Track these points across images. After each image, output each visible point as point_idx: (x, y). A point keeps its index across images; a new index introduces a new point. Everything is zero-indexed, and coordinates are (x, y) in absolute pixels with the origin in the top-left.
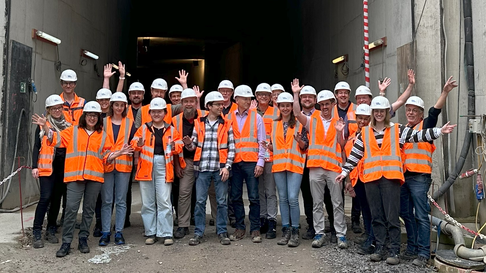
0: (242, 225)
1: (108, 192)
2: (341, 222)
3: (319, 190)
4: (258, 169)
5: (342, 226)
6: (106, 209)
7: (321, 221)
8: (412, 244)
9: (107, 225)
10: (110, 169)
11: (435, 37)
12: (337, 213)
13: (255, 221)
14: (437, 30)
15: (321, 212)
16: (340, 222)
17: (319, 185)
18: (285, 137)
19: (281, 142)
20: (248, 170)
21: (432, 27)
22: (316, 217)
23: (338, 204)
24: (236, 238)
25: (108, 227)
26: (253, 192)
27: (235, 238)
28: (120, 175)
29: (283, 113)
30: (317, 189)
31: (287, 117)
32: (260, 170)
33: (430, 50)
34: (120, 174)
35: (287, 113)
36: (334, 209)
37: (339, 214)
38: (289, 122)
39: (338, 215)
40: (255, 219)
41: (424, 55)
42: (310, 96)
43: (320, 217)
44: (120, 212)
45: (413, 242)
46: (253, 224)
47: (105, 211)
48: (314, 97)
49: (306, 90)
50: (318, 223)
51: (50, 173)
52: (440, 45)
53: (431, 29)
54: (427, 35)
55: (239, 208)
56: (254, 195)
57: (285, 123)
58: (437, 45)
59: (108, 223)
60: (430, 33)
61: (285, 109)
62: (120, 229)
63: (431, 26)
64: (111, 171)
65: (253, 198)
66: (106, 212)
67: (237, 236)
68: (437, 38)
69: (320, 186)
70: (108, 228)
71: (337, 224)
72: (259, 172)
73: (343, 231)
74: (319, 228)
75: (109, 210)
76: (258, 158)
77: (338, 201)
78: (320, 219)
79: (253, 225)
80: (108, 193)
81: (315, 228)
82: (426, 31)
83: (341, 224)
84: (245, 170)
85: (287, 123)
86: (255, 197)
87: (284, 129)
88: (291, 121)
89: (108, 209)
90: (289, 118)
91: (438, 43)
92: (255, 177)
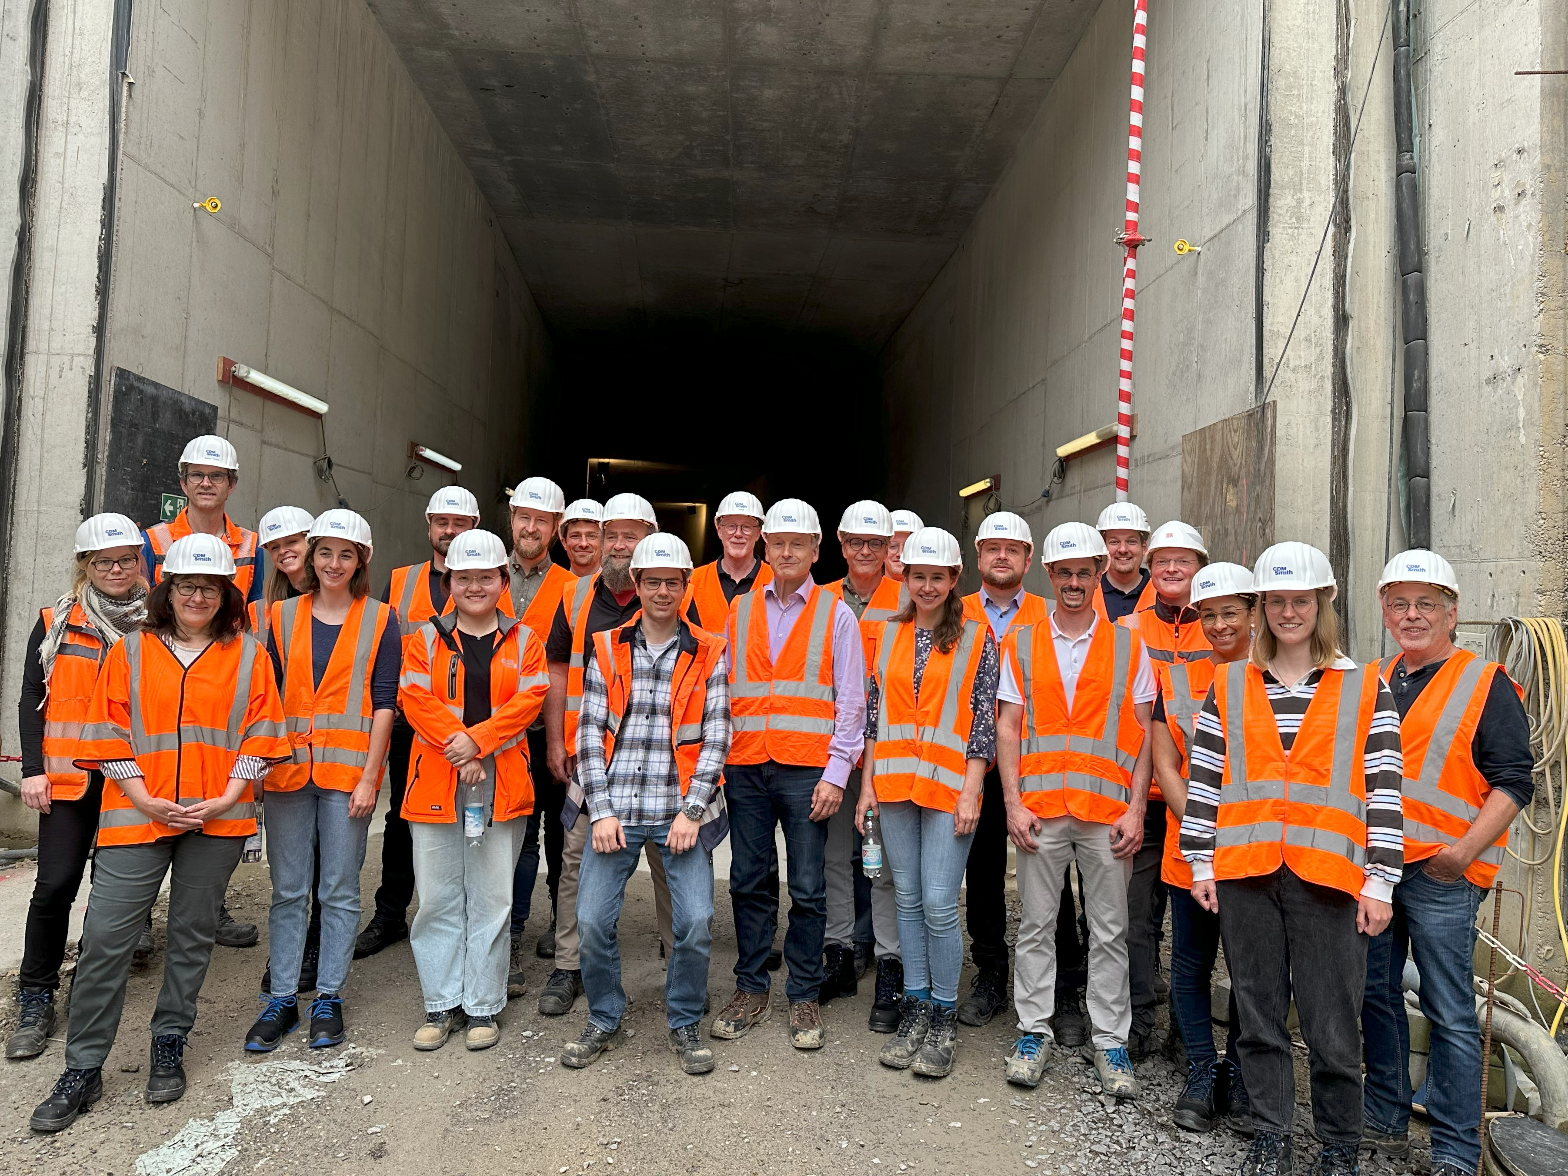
0: (758, 979)
1: (290, 859)
2: (1116, 996)
3: (1048, 879)
4: (823, 795)
5: (1117, 1009)
6: (284, 918)
7: (1041, 985)
8: (1391, 1098)
9: (285, 970)
10: (294, 780)
11: (1316, 397)
12: (1101, 961)
13: (805, 966)
14: (1323, 377)
15: (1046, 954)
16: (1111, 992)
17: (1050, 862)
18: (918, 681)
19: (902, 699)
20: (792, 792)
21: (1310, 368)
22: (1026, 970)
23: (1111, 932)
24: (736, 1029)
25: (291, 978)
26: (807, 873)
27: (731, 1029)
28: (334, 804)
29: (919, 602)
30: (1041, 875)
31: (931, 614)
32: (831, 798)
33: (1301, 434)
34: (333, 798)
35: (931, 602)
36: (1093, 946)
37: (1109, 966)
38: (935, 631)
39: (1105, 970)
40: (804, 962)
41: (1285, 448)
42: (1013, 546)
43: (1041, 971)
44: (332, 928)
45: (1394, 1093)
46: (797, 977)
47: (282, 922)
48: (1022, 552)
49: (999, 527)
50: (1031, 991)
51: (77, 789)
52: (1329, 420)
53: (1305, 375)
54: (1294, 390)
55: (752, 919)
56: (807, 882)
57: (923, 631)
58: (1321, 419)
59: (290, 963)
60: (1304, 384)
61: (927, 589)
62: (331, 986)
63: (1306, 366)
64: (299, 787)
65: (806, 893)
66: (281, 926)
67: (740, 1020)
68: (1321, 399)
69: (1052, 866)
70: (288, 982)
71: (1099, 999)
72: (828, 804)
73: (1117, 1027)
74: (1033, 1009)
75: (294, 920)
76: (830, 755)
77: (1112, 922)
78: (1040, 979)
79: (797, 980)
80: (288, 864)
81: (1018, 1007)
82: (1293, 379)
83: (1113, 1003)
84: (783, 792)
85: (929, 631)
86: (810, 889)
87: (918, 653)
88: (944, 630)
89: (291, 916)
90: (938, 619)
91: (1325, 415)
92: (812, 821)
